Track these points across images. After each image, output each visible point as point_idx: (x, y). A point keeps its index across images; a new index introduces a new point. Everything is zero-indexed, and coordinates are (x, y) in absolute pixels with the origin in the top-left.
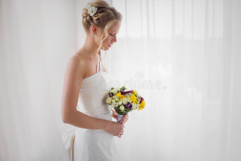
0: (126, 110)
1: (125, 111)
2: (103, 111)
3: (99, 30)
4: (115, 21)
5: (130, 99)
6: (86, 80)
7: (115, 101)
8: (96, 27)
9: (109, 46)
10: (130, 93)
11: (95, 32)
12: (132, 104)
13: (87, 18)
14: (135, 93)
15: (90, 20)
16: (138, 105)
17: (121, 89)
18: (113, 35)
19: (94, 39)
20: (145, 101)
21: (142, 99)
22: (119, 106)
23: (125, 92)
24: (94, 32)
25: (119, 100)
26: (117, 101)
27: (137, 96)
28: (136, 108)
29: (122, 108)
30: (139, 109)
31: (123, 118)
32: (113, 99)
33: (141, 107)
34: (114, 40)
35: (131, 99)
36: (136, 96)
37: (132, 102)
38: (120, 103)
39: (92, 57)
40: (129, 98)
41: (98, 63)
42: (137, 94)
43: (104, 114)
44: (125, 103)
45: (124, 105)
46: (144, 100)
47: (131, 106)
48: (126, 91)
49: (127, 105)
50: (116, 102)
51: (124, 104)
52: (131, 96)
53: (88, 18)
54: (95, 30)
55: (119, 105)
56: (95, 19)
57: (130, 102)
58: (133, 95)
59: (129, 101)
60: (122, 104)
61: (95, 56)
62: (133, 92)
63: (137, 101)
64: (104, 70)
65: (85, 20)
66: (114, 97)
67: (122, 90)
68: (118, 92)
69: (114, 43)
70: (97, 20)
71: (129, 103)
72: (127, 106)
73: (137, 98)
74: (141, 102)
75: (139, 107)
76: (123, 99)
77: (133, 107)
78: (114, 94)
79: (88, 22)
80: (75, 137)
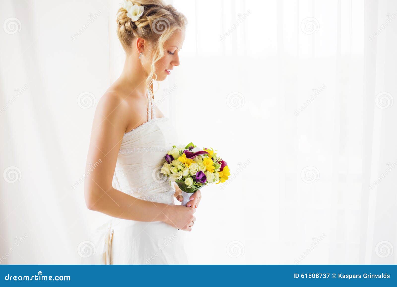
0: (197, 184)
1: (194, 187)
2: (161, 187)
3: (148, 46)
4: (175, 28)
5: (202, 164)
6: (129, 134)
7: (176, 170)
8: (143, 41)
9: (167, 72)
10: (202, 155)
11: (142, 49)
12: (206, 174)
13: (126, 25)
14: (212, 155)
15: (132, 30)
16: (218, 175)
17: (186, 148)
18: (173, 54)
19: (139, 61)
20: (230, 166)
21: (223, 164)
22: (183, 179)
23: (192, 153)
24: (139, 49)
25: (184, 167)
26: (180, 170)
27: (215, 158)
28: (214, 180)
29: (189, 182)
30: (219, 182)
31: (193, 199)
32: (173, 166)
33: (223, 178)
34: (175, 62)
35: (204, 165)
36: (213, 159)
37: (206, 171)
38: (185, 173)
39: (139, 93)
40: (200, 163)
41: (150, 104)
42: (215, 155)
43: (164, 192)
44: (194, 172)
45: (192, 177)
46: (226, 165)
47: (205, 178)
48: (194, 151)
49: (198, 176)
50: (178, 171)
51: (192, 174)
52: (205, 160)
53: (128, 25)
54: (141, 47)
55: (183, 176)
56: (140, 26)
57: (203, 171)
58: (208, 158)
59: (200, 169)
60: (189, 174)
61: (143, 92)
62: (207, 153)
63: (214, 168)
64: (160, 116)
65: (122, 28)
66: (174, 163)
67: (188, 149)
68: (181, 153)
69: (174, 67)
70: (145, 29)
71: (200, 173)
72: (197, 178)
73: (215, 162)
74: (221, 170)
75: (219, 178)
76: (190, 167)
77: (208, 179)
78: (174, 157)
79: (130, 32)
80: (113, 234)
